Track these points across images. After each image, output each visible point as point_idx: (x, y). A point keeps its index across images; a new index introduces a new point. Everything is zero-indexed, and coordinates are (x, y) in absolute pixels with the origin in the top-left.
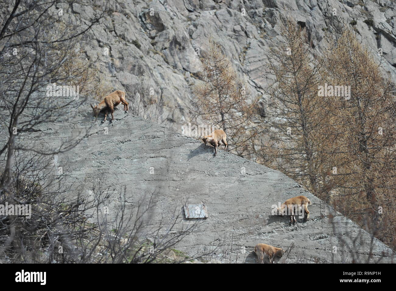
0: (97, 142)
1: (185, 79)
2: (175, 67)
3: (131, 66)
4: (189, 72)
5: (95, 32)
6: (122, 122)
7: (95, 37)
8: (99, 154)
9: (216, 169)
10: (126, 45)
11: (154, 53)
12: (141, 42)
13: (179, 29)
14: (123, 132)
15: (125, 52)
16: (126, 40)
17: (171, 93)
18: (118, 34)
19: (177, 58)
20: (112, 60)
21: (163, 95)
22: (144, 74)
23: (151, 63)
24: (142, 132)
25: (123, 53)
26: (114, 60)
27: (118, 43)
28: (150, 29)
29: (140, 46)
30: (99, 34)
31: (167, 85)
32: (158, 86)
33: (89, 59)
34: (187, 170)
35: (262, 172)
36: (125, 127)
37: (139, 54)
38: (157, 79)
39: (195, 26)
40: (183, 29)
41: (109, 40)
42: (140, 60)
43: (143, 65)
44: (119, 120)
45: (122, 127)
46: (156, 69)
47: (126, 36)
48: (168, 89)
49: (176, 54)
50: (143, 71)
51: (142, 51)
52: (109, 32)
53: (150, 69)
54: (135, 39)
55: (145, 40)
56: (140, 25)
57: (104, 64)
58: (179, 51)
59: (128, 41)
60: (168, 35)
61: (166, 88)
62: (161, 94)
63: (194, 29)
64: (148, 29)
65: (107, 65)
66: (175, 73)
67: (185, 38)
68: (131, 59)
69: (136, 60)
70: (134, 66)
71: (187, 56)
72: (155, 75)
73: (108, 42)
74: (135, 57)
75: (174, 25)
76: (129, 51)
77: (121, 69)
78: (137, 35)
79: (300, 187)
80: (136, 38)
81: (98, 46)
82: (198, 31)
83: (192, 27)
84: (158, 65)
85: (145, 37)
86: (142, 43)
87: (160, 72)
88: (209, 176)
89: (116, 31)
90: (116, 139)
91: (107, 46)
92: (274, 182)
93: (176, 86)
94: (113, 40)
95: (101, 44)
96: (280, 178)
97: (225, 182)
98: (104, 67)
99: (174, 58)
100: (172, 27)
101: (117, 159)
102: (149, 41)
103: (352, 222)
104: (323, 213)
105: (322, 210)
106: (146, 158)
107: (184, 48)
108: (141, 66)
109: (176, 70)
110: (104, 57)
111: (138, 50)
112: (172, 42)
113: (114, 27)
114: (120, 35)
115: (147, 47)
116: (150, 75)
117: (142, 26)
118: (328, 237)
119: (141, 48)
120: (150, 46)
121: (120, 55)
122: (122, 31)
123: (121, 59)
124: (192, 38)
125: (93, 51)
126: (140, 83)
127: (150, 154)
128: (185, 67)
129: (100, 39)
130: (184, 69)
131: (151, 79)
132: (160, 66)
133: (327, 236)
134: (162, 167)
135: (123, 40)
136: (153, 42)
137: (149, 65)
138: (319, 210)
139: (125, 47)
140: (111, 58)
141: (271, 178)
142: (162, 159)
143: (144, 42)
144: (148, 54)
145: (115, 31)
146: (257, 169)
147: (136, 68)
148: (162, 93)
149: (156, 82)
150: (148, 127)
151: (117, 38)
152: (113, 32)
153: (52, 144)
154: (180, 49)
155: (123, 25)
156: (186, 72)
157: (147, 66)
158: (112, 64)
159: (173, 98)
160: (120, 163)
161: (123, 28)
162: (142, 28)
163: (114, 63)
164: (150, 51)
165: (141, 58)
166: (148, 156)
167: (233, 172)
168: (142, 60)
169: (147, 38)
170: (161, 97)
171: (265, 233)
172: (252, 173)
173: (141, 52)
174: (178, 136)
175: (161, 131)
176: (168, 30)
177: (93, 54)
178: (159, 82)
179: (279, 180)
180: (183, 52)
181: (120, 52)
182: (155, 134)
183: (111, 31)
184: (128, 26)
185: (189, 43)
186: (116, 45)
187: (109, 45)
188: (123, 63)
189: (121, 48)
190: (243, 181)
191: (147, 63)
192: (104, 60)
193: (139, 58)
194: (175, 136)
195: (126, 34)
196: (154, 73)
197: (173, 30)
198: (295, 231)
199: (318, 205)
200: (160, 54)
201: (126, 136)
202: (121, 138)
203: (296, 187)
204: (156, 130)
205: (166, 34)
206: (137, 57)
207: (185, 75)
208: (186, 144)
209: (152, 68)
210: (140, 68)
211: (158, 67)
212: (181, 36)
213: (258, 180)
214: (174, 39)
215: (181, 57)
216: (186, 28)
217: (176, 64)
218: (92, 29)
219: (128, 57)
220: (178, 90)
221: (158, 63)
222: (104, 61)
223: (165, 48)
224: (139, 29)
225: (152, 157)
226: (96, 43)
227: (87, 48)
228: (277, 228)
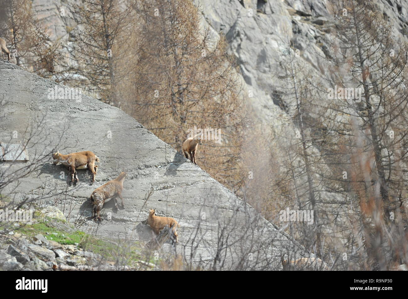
35: (96, 108)
79: (142, 127)
88: (32, 110)
92: (111, 120)
96: (118, 116)
97: (51, 118)
103: (201, 170)
104: (168, 159)
105: (168, 155)
118: (173, 187)
133: (172, 185)
138: (164, 155)
141: (107, 116)
146: (91, 104)
167: (62, 106)
171: (99, 181)
172: (84, 108)
179: (117, 118)
190: (73, 118)
198: (134, 179)
199: (163, 149)
203: (138, 127)
213: (92, 117)
228: (114, 175)
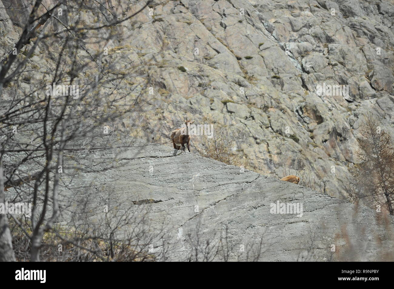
0: (226, 209)
1: (349, 170)
2: (337, 158)
3: (291, 161)
4: (352, 164)
5: (251, 129)
6: (254, 185)
7: (251, 135)
8: (229, 223)
9: (369, 232)
10: (284, 140)
11: (314, 146)
12: (299, 136)
13: (338, 120)
14: (254, 196)
15: (283, 147)
16: (284, 136)
17: (335, 186)
18: (275, 130)
19: (338, 149)
20: (270, 156)
21: (326, 188)
22: (304, 168)
23: (312, 156)
24: (277, 195)
25: (281, 148)
26: (273, 156)
27: (275, 139)
28: (308, 122)
29: (299, 140)
30: (255, 131)
31: (330, 178)
32: (320, 179)
33: (246, 157)
34: (334, 236)
36: (257, 190)
37: (297, 147)
38: (319, 172)
39: (356, 115)
40: (343, 120)
41: (266, 136)
42: (299, 154)
43: (302, 159)
44: (250, 182)
45: (254, 190)
46: (316, 163)
47: (283, 131)
48: (331, 182)
49: (337, 146)
50: (304, 166)
51: (301, 145)
52: (265, 129)
53: (310, 163)
54: (292, 133)
55: (303, 134)
56: (297, 119)
57: (262, 161)
58: (340, 143)
59: (286, 136)
60: (327, 127)
61: (328, 181)
62: (323, 187)
63: (355, 118)
64: (306, 123)
65: (266, 162)
66: (338, 165)
67: (346, 129)
68: (290, 154)
69: (295, 154)
70: (294, 160)
71: (349, 146)
72: (316, 168)
73: (265, 138)
74: (293, 151)
75: (333, 117)
76: (288, 146)
77: (280, 165)
78: (294, 130)
80: (294, 132)
81: (255, 143)
82: (359, 120)
83: (352, 117)
84: (319, 158)
85: (303, 131)
86: (301, 137)
87: (321, 165)
89: (273, 127)
90: (248, 205)
91: (264, 143)
93: (339, 178)
94: (271, 136)
95: (258, 141)
98: (263, 164)
99: (335, 150)
100: (331, 119)
101: (250, 228)
102: (308, 135)
106: (284, 224)
107: (345, 139)
108: (301, 160)
109: (339, 162)
110: (262, 154)
111: (297, 144)
112: (332, 133)
113: (270, 123)
114: (277, 131)
115: (307, 140)
116: (311, 169)
117: (299, 120)
119: (300, 142)
120: (309, 140)
121: (278, 151)
122: (278, 127)
123: (279, 154)
124: (353, 128)
125: (249, 149)
126: (301, 177)
127: (288, 219)
128: (347, 158)
129: (257, 136)
130: (347, 160)
131: (313, 173)
132: (321, 159)
134: (303, 233)
135: (280, 135)
136: (312, 135)
137: (309, 158)
139: (283, 142)
140: (269, 154)
142: (302, 224)
143: (302, 136)
144: (307, 148)
145: (271, 127)
147: (296, 162)
148: (325, 186)
149: (318, 176)
150: (283, 188)
151: (274, 133)
152: (270, 128)
153: (175, 215)
154: (341, 141)
155: (279, 120)
156: (350, 164)
157: (307, 159)
158: (270, 160)
159: (337, 190)
160: (254, 232)
161: (280, 124)
162: (299, 122)
163: (272, 159)
164: (310, 145)
165: (300, 151)
166: (286, 221)
168: (301, 153)
169: (305, 131)
170: (325, 190)
173: (300, 147)
174: (320, 197)
175: (300, 192)
176: (327, 122)
177: (250, 152)
178: (321, 175)
180: (345, 143)
181: (278, 148)
182: (293, 195)
183: (267, 128)
184: (284, 121)
185: (351, 133)
186: (273, 141)
187: (266, 141)
188: (282, 158)
189: (278, 143)
191: (307, 156)
192: (262, 156)
193: (298, 152)
194: (317, 197)
195: (283, 129)
196: (315, 166)
197: (332, 121)
200: (320, 147)
201: (259, 200)
202: (253, 203)
204: (293, 191)
205: (326, 126)
206: (296, 151)
207: (348, 166)
208: (330, 205)
209: (312, 161)
210: (299, 162)
211: (319, 159)
212: (341, 127)
214: (334, 131)
215: (343, 148)
216: (346, 119)
217: (338, 156)
218: (248, 127)
219: (286, 151)
220: (343, 182)
221: (319, 156)
222: (262, 158)
223: (326, 141)
224: (296, 123)
225: (291, 223)
226: (252, 140)
227: (244, 146)
